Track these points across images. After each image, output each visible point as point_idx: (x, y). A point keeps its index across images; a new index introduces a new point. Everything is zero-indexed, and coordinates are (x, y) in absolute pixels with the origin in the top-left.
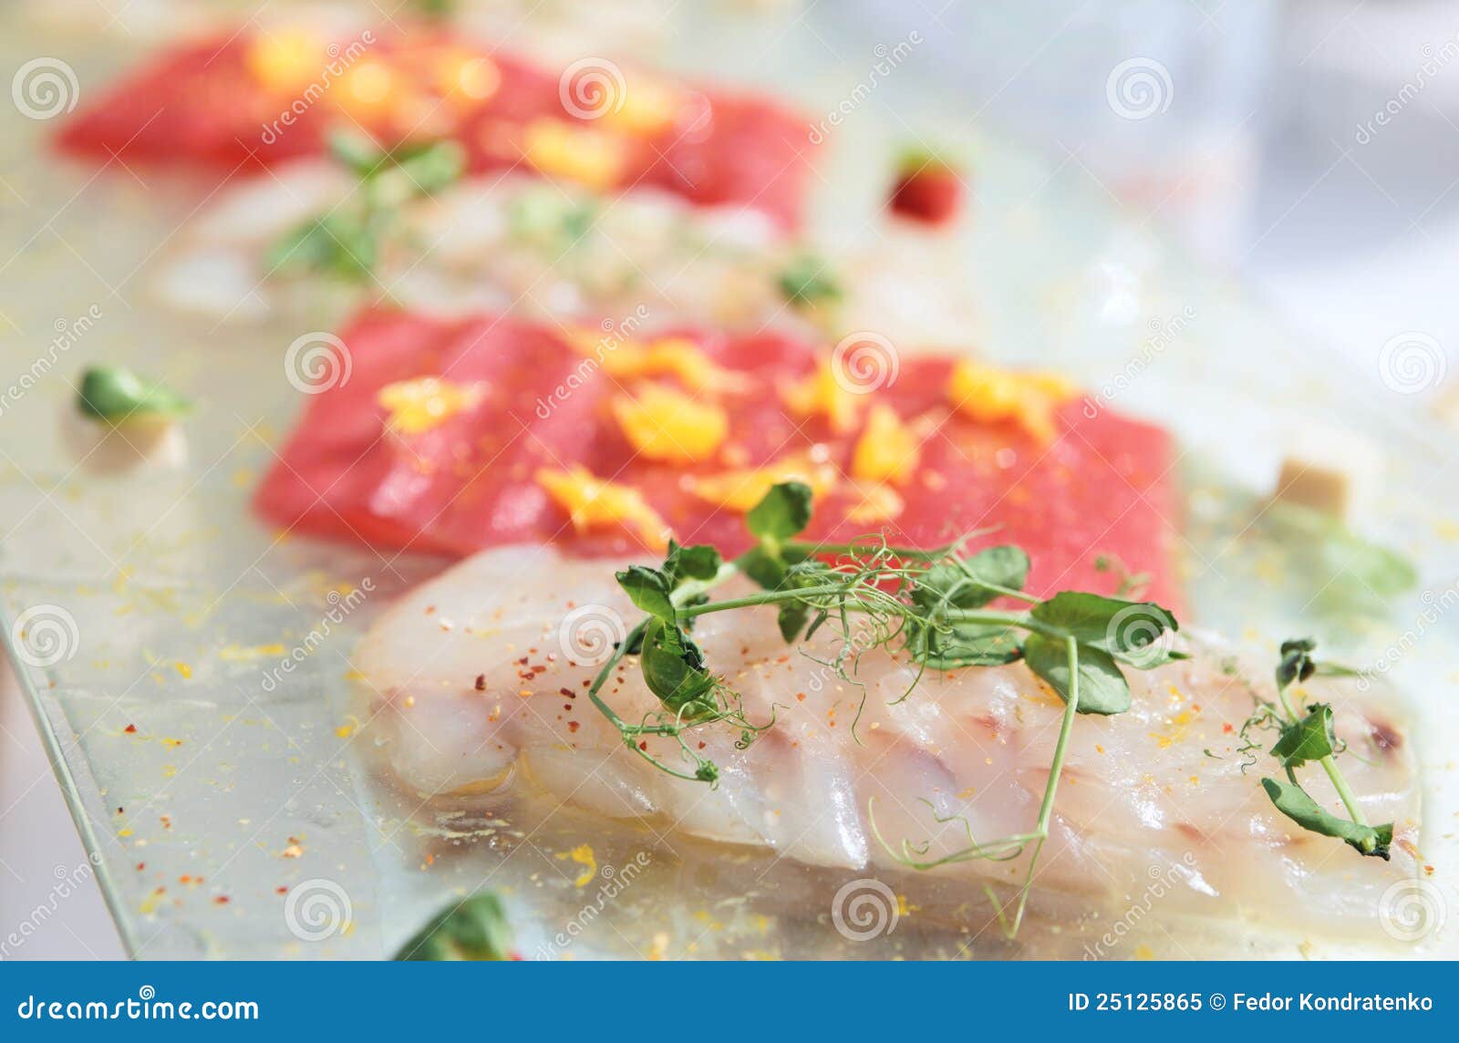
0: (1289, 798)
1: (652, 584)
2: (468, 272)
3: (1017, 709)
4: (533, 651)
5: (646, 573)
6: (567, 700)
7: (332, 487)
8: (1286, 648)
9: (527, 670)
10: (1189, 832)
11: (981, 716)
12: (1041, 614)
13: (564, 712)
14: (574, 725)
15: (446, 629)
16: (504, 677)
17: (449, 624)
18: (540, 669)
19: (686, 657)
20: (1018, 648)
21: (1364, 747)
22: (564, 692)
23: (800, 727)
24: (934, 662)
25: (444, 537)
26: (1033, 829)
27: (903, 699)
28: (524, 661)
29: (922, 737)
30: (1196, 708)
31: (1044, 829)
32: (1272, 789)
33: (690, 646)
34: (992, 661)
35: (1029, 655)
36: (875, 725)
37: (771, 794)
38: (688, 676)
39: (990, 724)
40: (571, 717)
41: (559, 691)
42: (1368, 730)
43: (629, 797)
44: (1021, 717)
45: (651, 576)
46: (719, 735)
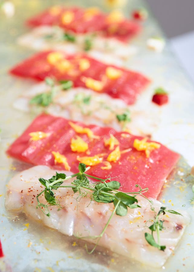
0: (149, 238)
1: (43, 182)
2: (63, 108)
3: (107, 212)
4: (32, 187)
5: (42, 179)
6: (33, 197)
7: (18, 149)
8: (161, 208)
9: (30, 190)
10: (127, 240)
11: (100, 212)
12: (117, 195)
13: (32, 199)
14: (33, 202)
15: (22, 180)
16: (26, 191)
17: (23, 179)
18: (32, 191)
19: (51, 194)
20: (113, 200)
21: (173, 229)
22: (34, 196)
23: (70, 209)
24: (97, 200)
25: (33, 161)
26: (100, 235)
27: (88, 207)
28: (30, 189)
29: (89, 214)
30: (143, 216)
31: (102, 235)
32: (146, 235)
33: (52, 192)
34: (107, 202)
35: (114, 202)
36: (81, 211)
37: (61, 220)
38: (51, 197)
39: (100, 214)
40: (33, 200)
41: (33, 195)
42: (176, 225)
43: (37, 216)
44: (107, 214)
45: (43, 180)
46: (55, 208)
